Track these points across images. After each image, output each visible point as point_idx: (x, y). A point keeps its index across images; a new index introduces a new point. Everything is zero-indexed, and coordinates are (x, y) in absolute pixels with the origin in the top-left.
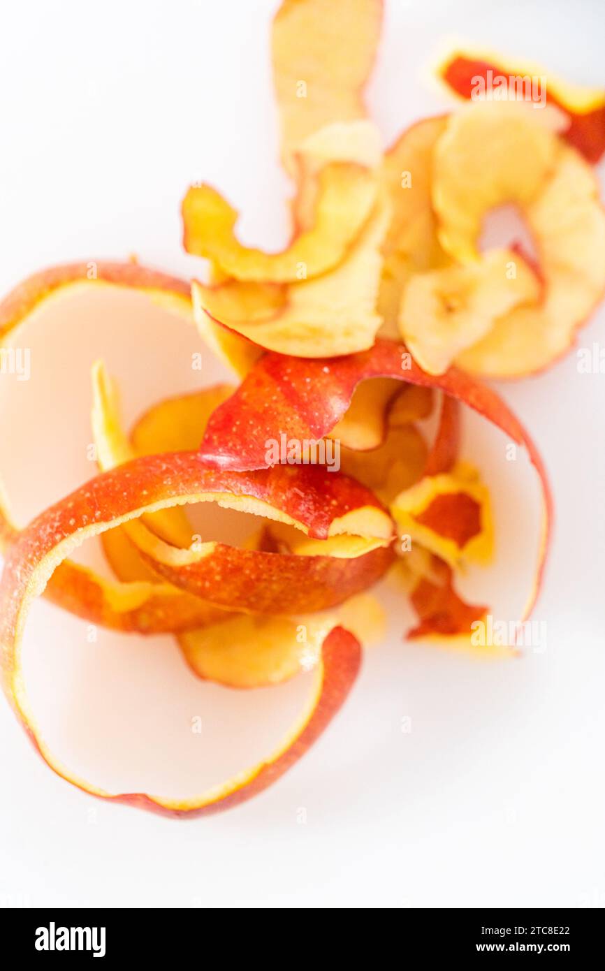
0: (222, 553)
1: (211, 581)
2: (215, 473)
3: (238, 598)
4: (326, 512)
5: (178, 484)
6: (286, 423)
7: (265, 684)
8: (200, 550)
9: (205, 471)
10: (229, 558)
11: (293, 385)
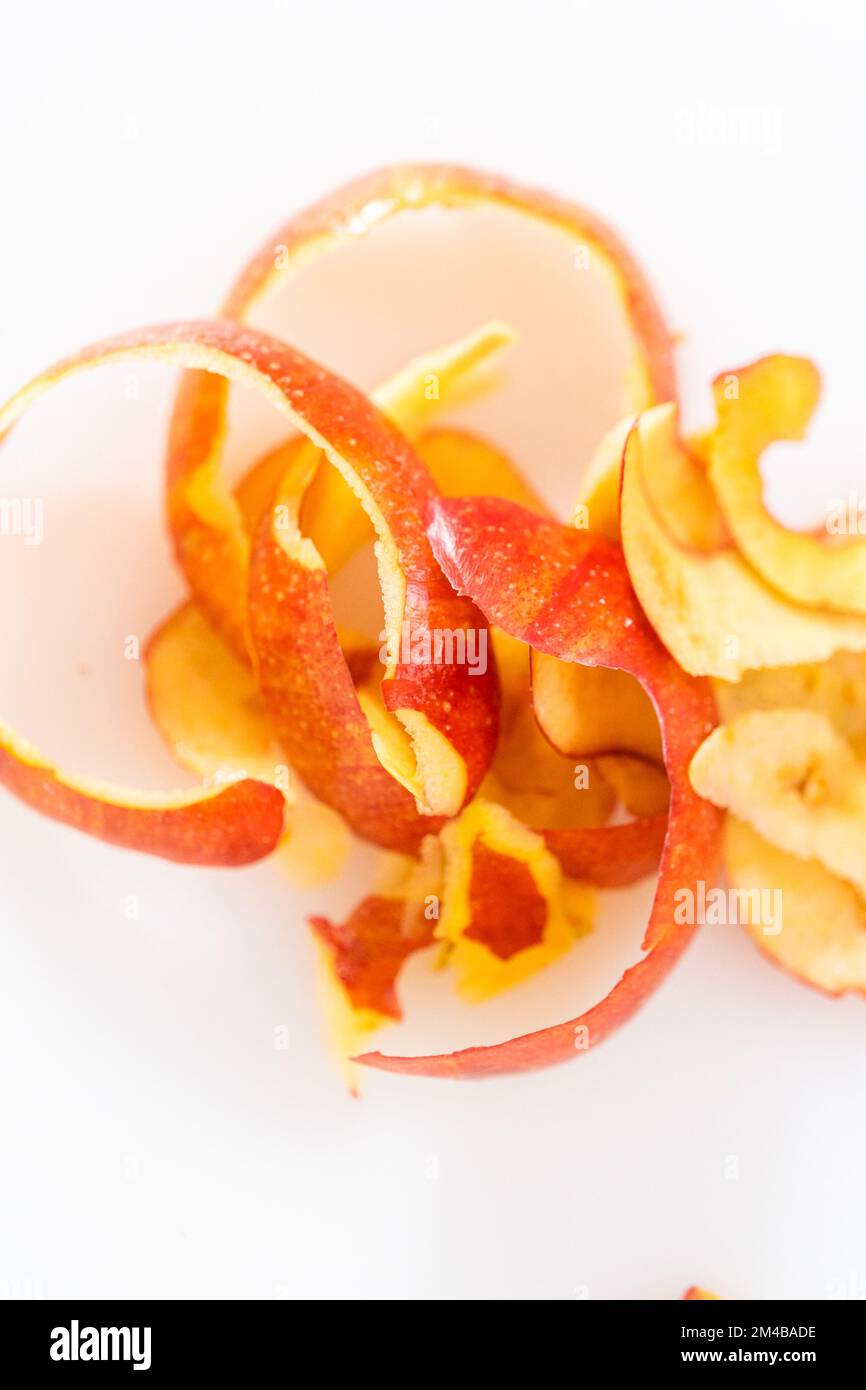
0: (313, 582)
1: (273, 591)
2: (417, 525)
3: (265, 641)
4: (427, 698)
5: (382, 480)
6: (528, 589)
7: (167, 739)
8: (306, 554)
9: (415, 512)
10: (310, 595)
11: (587, 584)
